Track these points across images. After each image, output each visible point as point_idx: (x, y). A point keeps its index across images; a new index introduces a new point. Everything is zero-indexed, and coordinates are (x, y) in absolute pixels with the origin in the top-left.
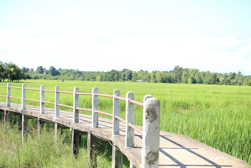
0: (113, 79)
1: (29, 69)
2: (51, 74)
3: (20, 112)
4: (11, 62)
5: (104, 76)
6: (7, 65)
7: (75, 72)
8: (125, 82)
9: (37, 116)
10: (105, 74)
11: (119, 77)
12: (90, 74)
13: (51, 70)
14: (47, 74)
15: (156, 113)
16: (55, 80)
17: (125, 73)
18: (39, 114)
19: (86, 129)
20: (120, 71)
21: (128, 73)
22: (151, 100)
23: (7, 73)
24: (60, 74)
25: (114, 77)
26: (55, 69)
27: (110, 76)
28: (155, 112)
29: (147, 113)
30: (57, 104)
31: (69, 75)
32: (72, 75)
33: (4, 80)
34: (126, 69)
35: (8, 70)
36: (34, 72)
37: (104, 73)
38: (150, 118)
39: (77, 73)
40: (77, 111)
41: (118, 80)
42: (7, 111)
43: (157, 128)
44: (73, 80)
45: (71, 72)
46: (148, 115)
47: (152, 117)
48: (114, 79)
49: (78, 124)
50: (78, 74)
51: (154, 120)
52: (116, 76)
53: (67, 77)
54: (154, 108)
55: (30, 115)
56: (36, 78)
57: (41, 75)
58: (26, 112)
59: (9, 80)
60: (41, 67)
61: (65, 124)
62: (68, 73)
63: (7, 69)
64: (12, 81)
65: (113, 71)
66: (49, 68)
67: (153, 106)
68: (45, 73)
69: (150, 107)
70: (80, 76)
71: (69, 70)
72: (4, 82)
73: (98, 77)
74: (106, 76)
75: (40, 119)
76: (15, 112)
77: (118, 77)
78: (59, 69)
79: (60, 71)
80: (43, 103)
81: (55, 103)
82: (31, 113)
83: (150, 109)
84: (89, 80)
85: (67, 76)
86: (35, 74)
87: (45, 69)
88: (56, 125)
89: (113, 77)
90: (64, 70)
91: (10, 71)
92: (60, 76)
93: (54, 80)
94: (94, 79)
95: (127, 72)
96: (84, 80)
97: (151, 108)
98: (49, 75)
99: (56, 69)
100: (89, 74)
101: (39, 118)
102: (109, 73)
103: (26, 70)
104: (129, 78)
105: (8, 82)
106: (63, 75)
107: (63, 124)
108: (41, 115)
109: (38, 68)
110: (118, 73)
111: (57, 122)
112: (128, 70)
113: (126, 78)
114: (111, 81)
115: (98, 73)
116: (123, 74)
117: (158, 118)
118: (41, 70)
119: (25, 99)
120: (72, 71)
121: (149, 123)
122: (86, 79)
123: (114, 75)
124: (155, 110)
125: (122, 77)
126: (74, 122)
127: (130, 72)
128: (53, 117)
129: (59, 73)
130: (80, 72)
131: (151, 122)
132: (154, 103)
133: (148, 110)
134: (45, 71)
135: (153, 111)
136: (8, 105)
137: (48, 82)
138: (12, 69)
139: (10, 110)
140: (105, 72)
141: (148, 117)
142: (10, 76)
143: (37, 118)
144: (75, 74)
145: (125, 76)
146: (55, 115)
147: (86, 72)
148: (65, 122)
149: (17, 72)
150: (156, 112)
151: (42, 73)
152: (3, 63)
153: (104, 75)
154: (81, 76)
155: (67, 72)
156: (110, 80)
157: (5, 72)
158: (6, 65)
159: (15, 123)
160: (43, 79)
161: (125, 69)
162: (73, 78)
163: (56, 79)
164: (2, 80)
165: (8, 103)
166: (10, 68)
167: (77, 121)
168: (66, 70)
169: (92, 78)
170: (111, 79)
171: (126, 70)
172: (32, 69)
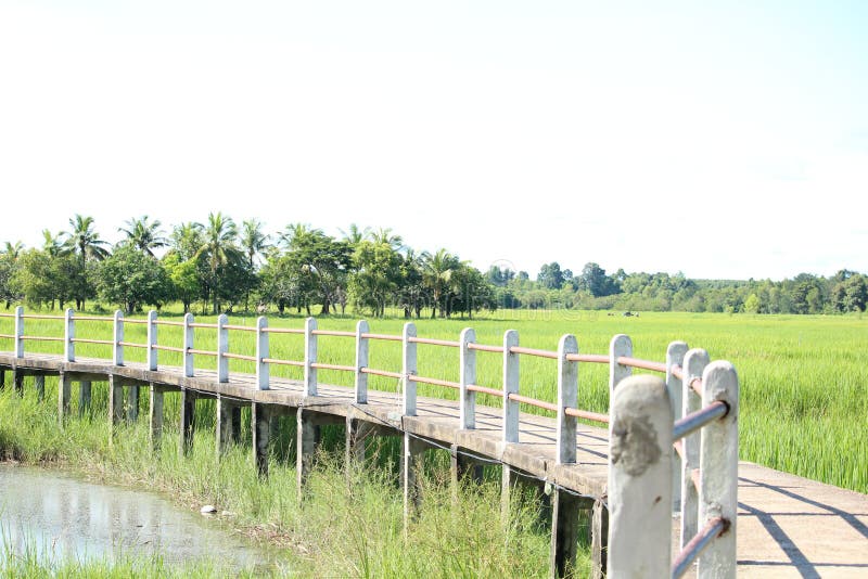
0: (803, 304)
1: (513, 274)
2: (588, 292)
3: (395, 424)
4: (443, 250)
5: (772, 295)
6: (429, 260)
7: (672, 282)
8: (845, 316)
9: (449, 440)
10: (776, 288)
11: (824, 299)
12: (724, 290)
13: (589, 278)
14: (576, 288)
15: (655, 438)
16: (602, 311)
17: (844, 284)
18: (456, 430)
19: (590, 486)
20: (827, 277)
21: (854, 285)
22: (636, 386)
23: (430, 290)
24: (622, 291)
25: (808, 298)
26: (603, 272)
27: (793, 296)
28: (652, 435)
29: (618, 439)
30: (511, 396)
31: (653, 294)
32: (661, 293)
33: (418, 313)
34: (849, 269)
35: (434, 278)
36: (532, 284)
37: (771, 284)
38: (629, 458)
39: (678, 285)
40: (570, 422)
41: (819, 309)
42: (355, 422)
43: (658, 499)
44: (668, 309)
45: (660, 282)
46: (623, 445)
47: (637, 456)
48: (807, 307)
49: (571, 470)
50: (682, 289)
51: (644, 468)
52: (813, 295)
53: (644, 299)
54: (647, 418)
55: (427, 435)
56: (537, 304)
57: (554, 293)
58: (414, 424)
59: (438, 313)
60: (556, 266)
61: (532, 469)
62: (647, 287)
63: (432, 274)
64: (448, 314)
65: (802, 277)
66: (583, 267)
67: (641, 409)
68: (568, 287)
69: (631, 414)
70: (689, 296)
71: (651, 278)
72: (419, 317)
73: (749, 301)
74: (778, 296)
75: (459, 449)
76: (380, 422)
77: (821, 297)
78: (616, 272)
79: (620, 279)
80: (469, 393)
81: (504, 393)
82: (432, 428)
83: (629, 423)
84: (721, 309)
85: (645, 295)
86: (533, 292)
87: (570, 274)
88: (507, 471)
89: (802, 299)
90: (634, 275)
91: (441, 280)
92: (622, 295)
93: (599, 309)
94: (737, 306)
95: (851, 280)
96: (703, 310)
97: (636, 416)
98: (581, 293)
99: (607, 274)
100: (719, 288)
101: (454, 447)
102: (790, 285)
103: (499, 277)
104: (857, 303)
105: (433, 316)
106: (631, 292)
107: (525, 468)
108: (463, 436)
109: (545, 268)
110: (818, 284)
111: (508, 460)
112: (853, 274)
113: (847, 301)
114: (797, 313)
115: (753, 284)
116: (836, 289)
117: (663, 459)
118: (556, 276)
119: (412, 377)
120: (663, 279)
121: (626, 478)
122: (709, 307)
123: (806, 293)
124: (650, 426)
125: (835, 299)
126: (558, 462)
127: (861, 280)
128: (497, 444)
129: (618, 285)
130: (690, 285)
131: (634, 474)
132: (645, 397)
133: (624, 428)
134: (567, 279)
135: (643, 427)
136: (359, 398)
137: (580, 316)
138: (447, 275)
139: (363, 417)
140: (774, 280)
141: (624, 454)
142: (441, 299)
143: (448, 445)
144: (674, 289)
145: (843, 294)
146: (503, 434)
147: (709, 284)
148: (531, 463)
149: (464, 285)
150: (656, 433)
151: (559, 287)
152: (417, 255)
153: (772, 291)
154: (691, 296)
155: (645, 284)
156: (793, 311)
157: (424, 285)
158: (424, 259)
159: (381, 463)
160: (561, 307)
161: (844, 272)
162: (665, 302)
163: (608, 307)
164: (414, 313)
165: (359, 393)
166: (439, 269)
167: (569, 458)
168: (639, 276)
169: (730, 304)
170: (798, 305)
171: (849, 273)
172: (525, 275)
